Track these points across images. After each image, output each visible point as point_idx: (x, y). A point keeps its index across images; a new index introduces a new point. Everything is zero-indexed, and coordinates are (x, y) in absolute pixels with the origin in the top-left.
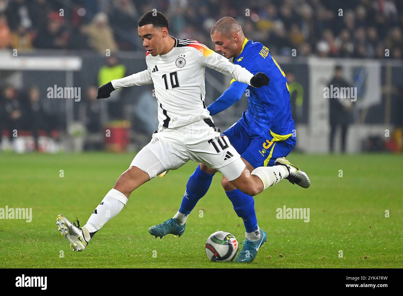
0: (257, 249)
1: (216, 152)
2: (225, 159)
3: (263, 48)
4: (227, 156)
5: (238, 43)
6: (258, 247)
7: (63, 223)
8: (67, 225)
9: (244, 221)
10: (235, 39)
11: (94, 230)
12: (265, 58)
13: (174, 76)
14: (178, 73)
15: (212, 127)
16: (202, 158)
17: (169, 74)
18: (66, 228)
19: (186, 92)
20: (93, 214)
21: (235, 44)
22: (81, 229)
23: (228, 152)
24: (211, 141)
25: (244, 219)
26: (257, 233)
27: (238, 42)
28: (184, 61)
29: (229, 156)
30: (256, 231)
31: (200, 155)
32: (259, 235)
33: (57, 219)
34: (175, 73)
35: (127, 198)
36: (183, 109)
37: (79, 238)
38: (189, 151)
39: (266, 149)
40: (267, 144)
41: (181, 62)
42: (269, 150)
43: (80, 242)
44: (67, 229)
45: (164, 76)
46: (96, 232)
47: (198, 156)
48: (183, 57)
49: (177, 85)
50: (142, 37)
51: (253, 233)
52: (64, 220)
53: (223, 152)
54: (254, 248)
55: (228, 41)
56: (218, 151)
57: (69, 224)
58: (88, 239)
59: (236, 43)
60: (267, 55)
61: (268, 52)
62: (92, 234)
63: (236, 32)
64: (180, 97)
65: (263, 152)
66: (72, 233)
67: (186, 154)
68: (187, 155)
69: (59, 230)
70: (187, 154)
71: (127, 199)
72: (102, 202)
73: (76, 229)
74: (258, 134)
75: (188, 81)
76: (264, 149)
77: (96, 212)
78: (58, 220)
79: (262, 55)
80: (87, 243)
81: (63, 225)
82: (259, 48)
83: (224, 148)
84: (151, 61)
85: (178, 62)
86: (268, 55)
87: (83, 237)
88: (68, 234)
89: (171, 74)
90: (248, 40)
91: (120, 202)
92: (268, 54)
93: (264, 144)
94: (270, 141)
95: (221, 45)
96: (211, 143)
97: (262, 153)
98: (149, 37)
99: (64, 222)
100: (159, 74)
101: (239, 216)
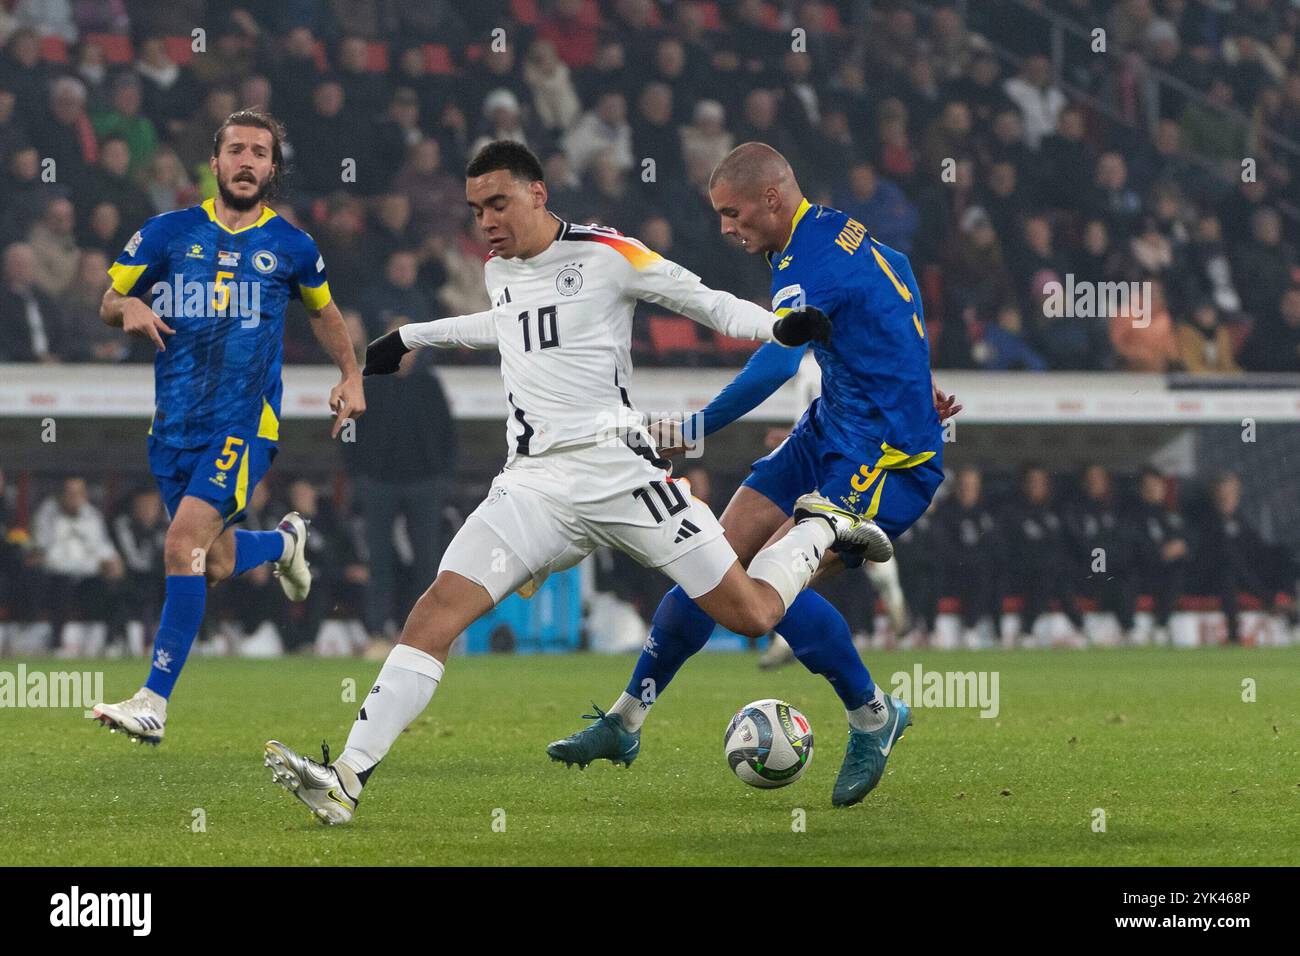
0: (885, 752)
1: (653, 522)
2: (678, 540)
3: (848, 225)
4: (681, 532)
5: (780, 212)
6: (886, 744)
7: (280, 763)
8: (292, 767)
9: (831, 682)
10: (772, 202)
11: (365, 765)
12: (852, 253)
13: (547, 318)
14: (559, 310)
15: (642, 456)
16: (619, 538)
17: (537, 312)
18: (290, 774)
19: (577, 361)
20: (356, 722)
21: (772, 216)
22: (332, 768)
23: (685, 523)
24: (639, 492)
25: (828, 675)
26: (875, 708)
27: (783, 209)
28: (577, 280)
29: (689, 529)
30: (870, 703)
31: (613, 530)
32: (885, 713)
33: (266, 753)
34: (551, 310)
35: (439, 663)
36: (567, 407)
37: (330, 794)
38: (588, 523)
39: (858, 493)
40: (862, 480)
41: (569, 281)
42: (869, 493)
43: (334, 805)
44: (293, 775)
45: (524, 316)
46: (372, 768)
47: (608, 534)
48: (576, 267)
49: (554, 342)
50: (480, 204)
51: (865, 710)
52: (282, 754)
53: (674, 523)
54: (876, 748)
55: (752, 207)
56: (659, 518)
57: (298, 762)
58: (356, 789)
59: (775, 212)
60: (858, 245)
61: (862, 236)
62: (363, 777)
63: (773, 183)
64: (561, 375)
65: (852, 499)
66: (308, 783)
67: (579, 530)
68: (583, 532)
69: (275, 780)
70: (584, 529)
71: (442, 667)
72: (376, 684)
73: (318, 773)
74: (839, 451)
75: (581, 333)
76: (854, 490)
77: (364, 717)
78: (267, 756)
79: (844, 245)
80: (353, 803)
81: (283, 767)
82: (836, 225)
83: (673, 511)
84: (497, 275)
85: (561, 282)
86: (861, 244)
87: (341, 790)
88: (302, 789)
89: (542, 312)
90: (811, 206)
91: (423, 678)
92: (860, 240)
93: (855, 479)
94: (870, 470)
95: (735, 216)
96: (640, 499)
97: (850, 503)
98: (501, 203)
99: (282, 761)
100: (511, 312)
101: (814, 671)
